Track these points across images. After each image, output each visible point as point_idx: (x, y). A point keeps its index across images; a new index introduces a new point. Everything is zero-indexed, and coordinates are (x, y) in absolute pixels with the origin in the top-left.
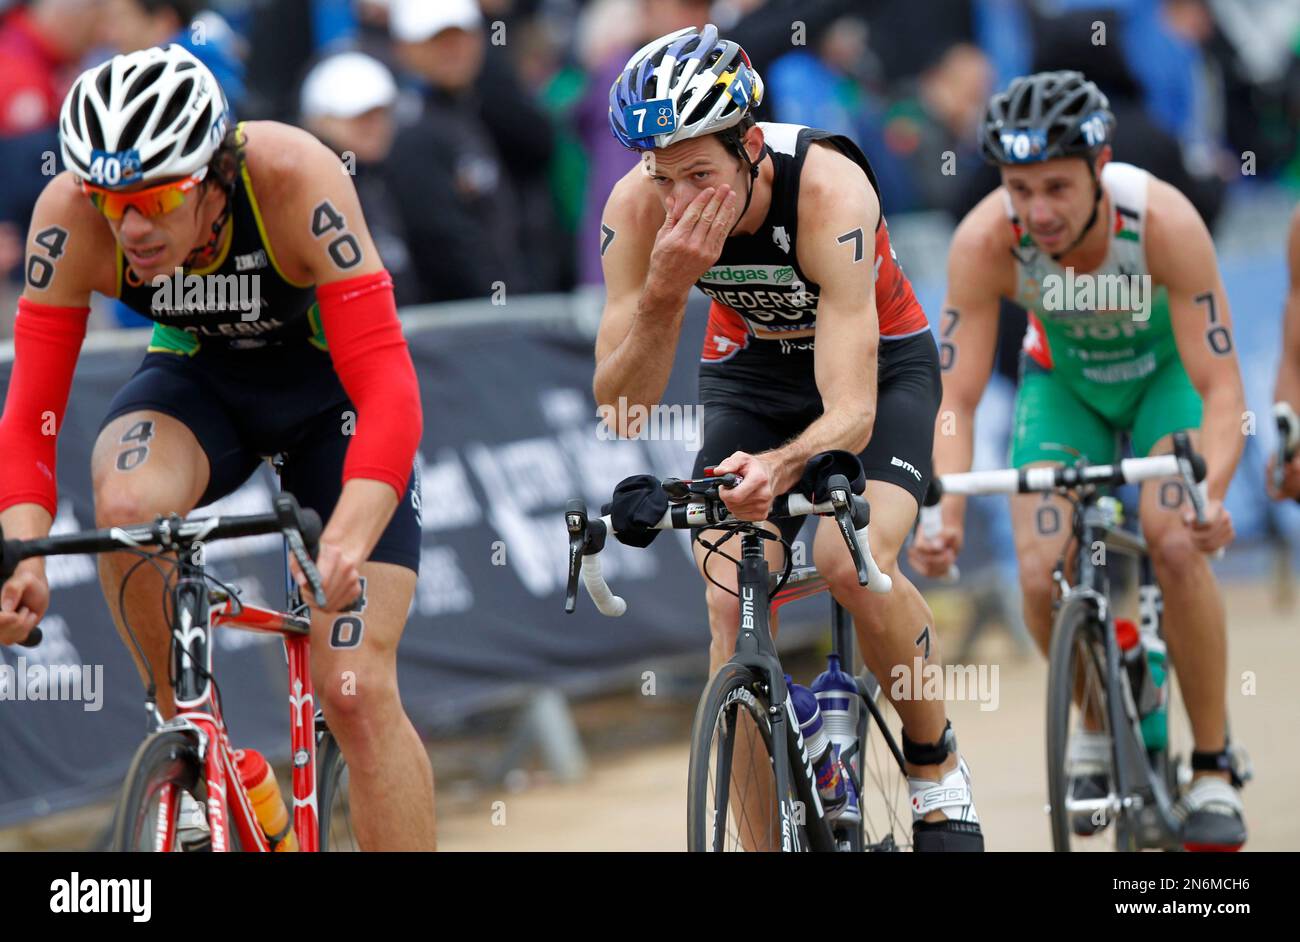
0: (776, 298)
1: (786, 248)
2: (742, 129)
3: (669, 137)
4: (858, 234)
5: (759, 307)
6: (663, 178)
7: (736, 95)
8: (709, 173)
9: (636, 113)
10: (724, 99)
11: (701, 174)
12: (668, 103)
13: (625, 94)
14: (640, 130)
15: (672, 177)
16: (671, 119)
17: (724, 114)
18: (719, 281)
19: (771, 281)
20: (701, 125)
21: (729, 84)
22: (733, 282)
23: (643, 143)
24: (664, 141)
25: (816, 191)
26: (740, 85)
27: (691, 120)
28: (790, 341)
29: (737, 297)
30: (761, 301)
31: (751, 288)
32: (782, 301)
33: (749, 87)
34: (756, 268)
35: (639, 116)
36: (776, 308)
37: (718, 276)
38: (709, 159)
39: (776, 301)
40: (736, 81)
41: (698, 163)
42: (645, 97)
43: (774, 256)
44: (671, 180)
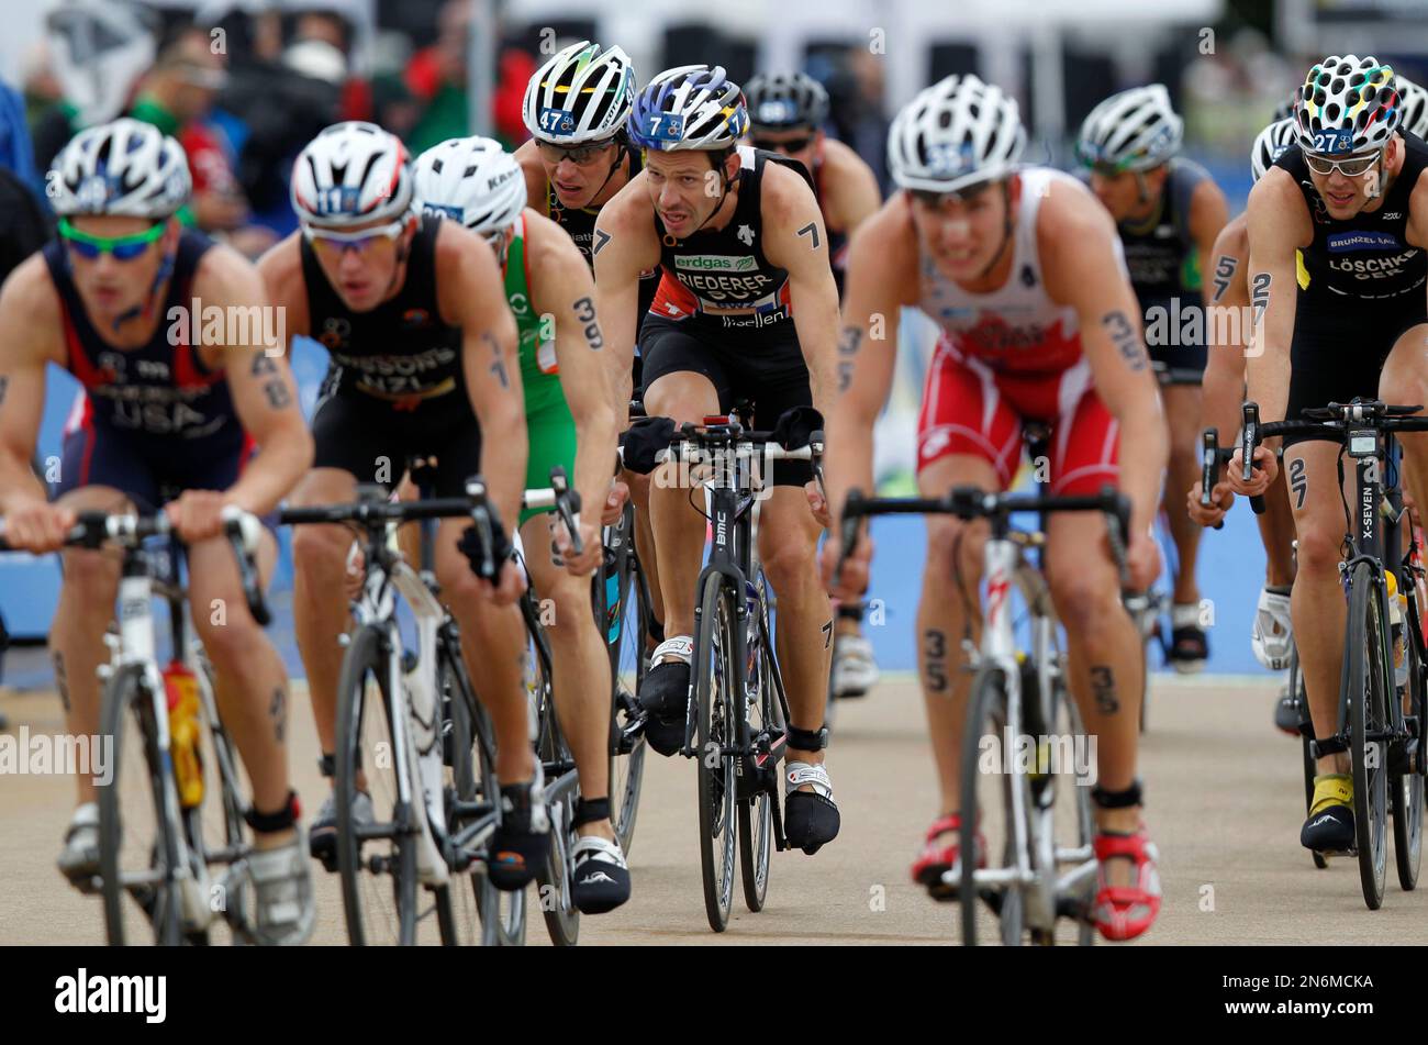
0: (736, 282)
1: (749, 242)
2: (727, 153)
3: (675, 144)
4: (812, 227)
5: (720, 289)
6: (657, 174)
7: (732, 126)
8: (695, 179)
9: (653, 119)
10: (723, 126)
11: (688, 178)
12: (680, 118)
13: (646, 102)
14: (653, 133)
15: (666, 175)
16: (680, 131)
17: (719, 138)
18: (691, 267)
19: (733, 269)
20: (700, 142)
21: (728, 116)
22: (702, 269)
23: (652, 144)
24: (670, 146)
25: (775, 197)
26: (736, 119)
27: (695, 135)
28: (731, 317)
29: (704, 280)
30: (722, 284)
31: (716, 275)
32: (739, 285)
33: (742, 121)
34: (722, 258)
35: (654, 123)
36: (733, 291)
37: (691, 263)
38: (698, 169)
39: (734, 285)
40: (734, 116)
41: (690, 171)
42: (662, 109)
43: (738, 249)
44: (663, 177)
